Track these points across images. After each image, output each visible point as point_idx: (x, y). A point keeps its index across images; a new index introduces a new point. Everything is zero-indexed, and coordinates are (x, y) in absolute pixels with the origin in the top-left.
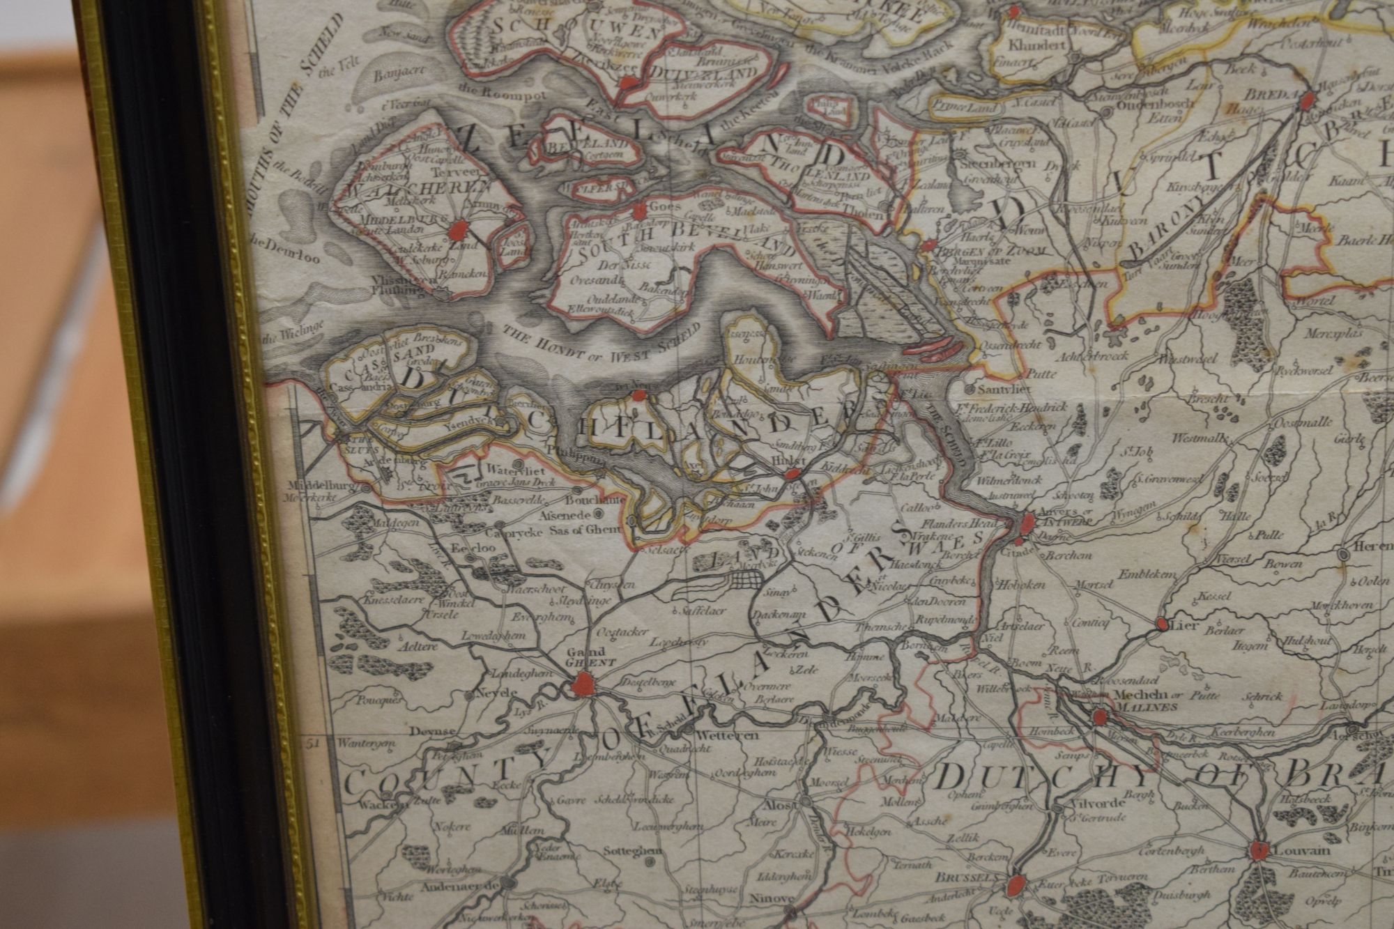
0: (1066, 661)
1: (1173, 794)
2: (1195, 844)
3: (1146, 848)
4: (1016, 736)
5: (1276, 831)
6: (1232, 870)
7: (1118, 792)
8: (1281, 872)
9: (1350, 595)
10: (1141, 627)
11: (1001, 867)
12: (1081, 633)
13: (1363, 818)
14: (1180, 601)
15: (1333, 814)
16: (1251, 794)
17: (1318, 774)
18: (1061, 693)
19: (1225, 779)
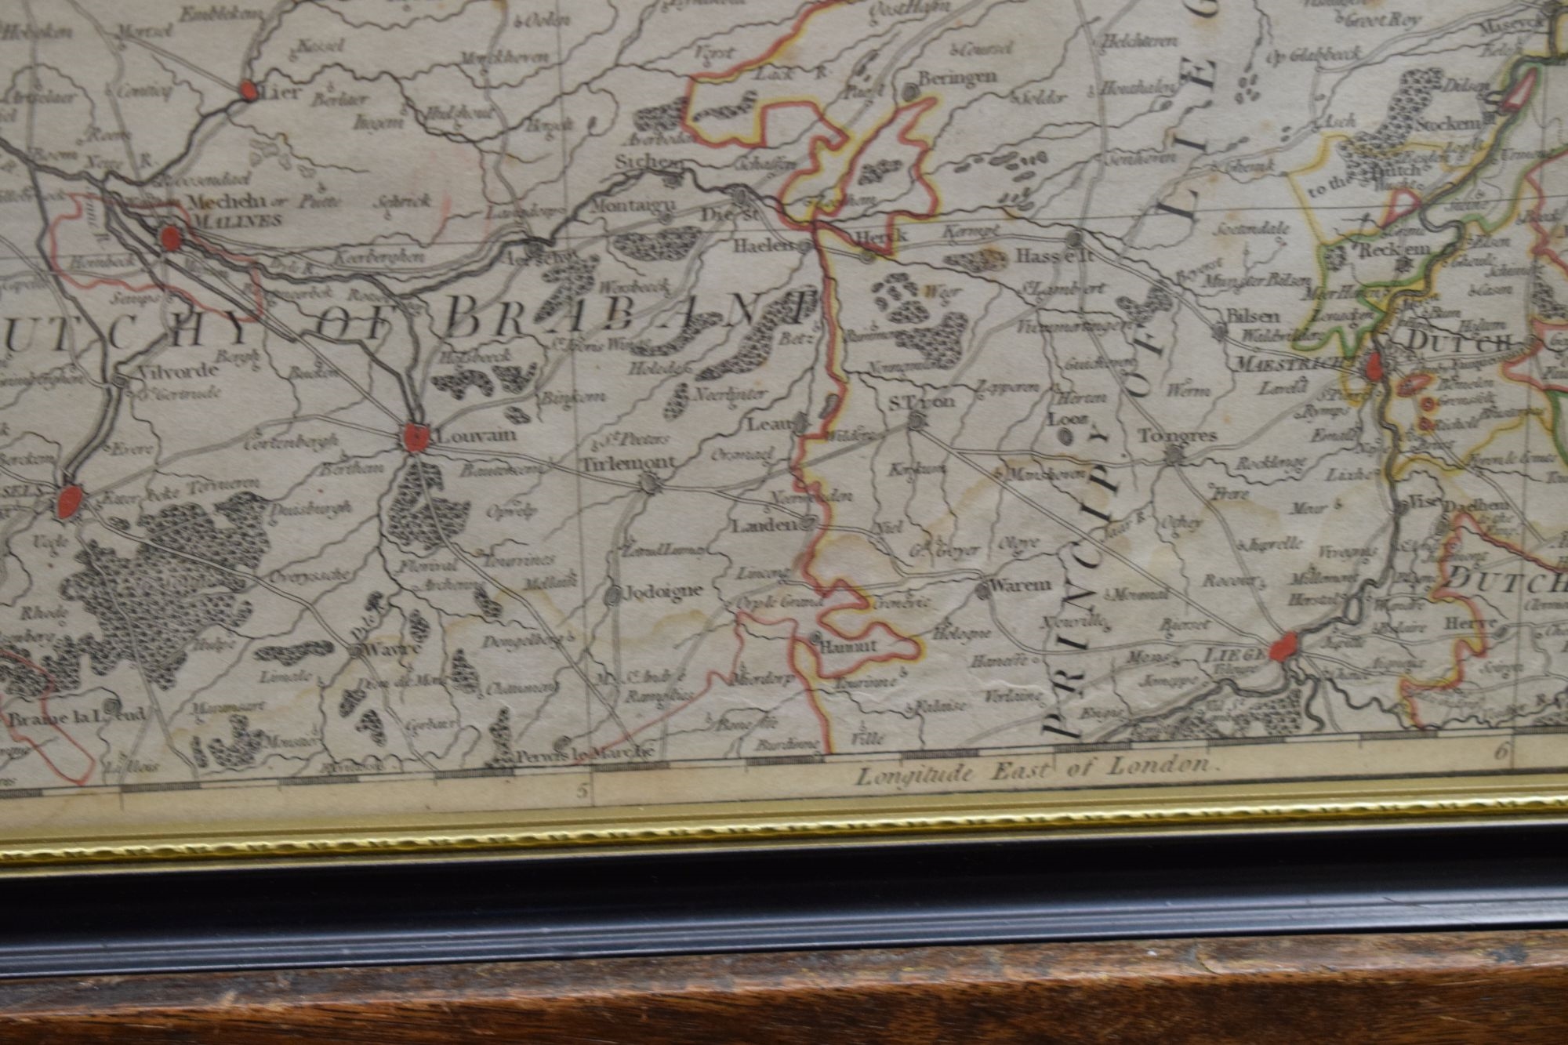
0: (112, 151)
1: (287, 356)
2: (321, 430)
3: (254, 439)
4: (51, 271)
5: (438, 407)
6: (379, 469)
7: (206, 354)
8: (450, 469)
9: (516, 41)
10: (219, 97)
11: (45, 473)
12: (132, 108)
13: (559, 385)
14: (272, 57)
15: (516, 379)
16: (397, 352)
17: (490, 318)
18: (111, 201)
19: (359, 330)
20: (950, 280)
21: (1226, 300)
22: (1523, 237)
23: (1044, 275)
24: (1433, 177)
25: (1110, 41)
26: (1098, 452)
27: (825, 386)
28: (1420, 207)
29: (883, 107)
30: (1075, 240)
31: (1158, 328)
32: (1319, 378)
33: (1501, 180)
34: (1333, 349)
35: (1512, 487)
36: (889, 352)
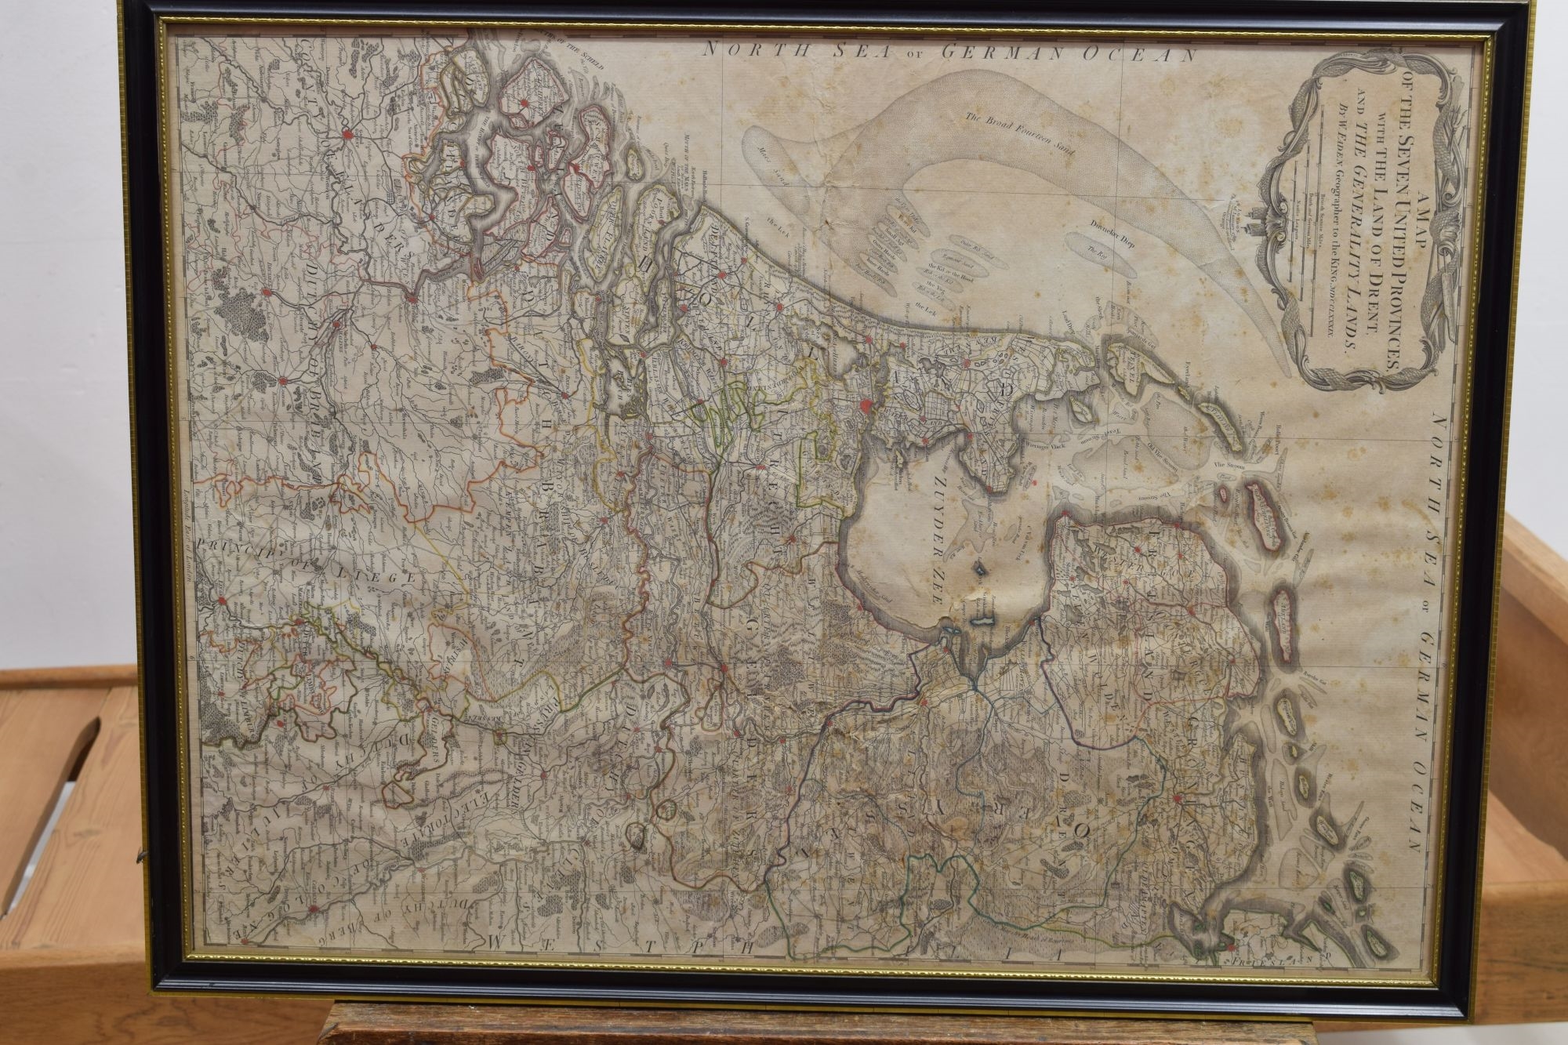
0: (359, 313)
1: (306, 351)
2: (285, 357)
3: (283, 341)
4: (329, 294)
5: (292, 388)
6: (275, 371)
7: (306, 330)
8: (275, 389)
9: (386, 413)
10: (373, 339)
11: (275, 287)
12: (370, 318)
13: (297, 418)
14: (383, 354)
15: (299, 407)
16: (306, 378)
17: (315, 402)
18: (346, 311)
19: (312, 369)
20: (324, 516)
21: (317, 585)
22: (333, 657)
23: (325, 540)
24: (348, 634)
25: (384, 556)
26: (277, 553)
27: (296, 485)
28: (341, 632)
29: (368, 501)
30: (334, 548)
31: (311, 568)
32: (296, 608)
33: (348, 652)
34: (304, 611)
35: (267, 657)
36: (305, 501)
